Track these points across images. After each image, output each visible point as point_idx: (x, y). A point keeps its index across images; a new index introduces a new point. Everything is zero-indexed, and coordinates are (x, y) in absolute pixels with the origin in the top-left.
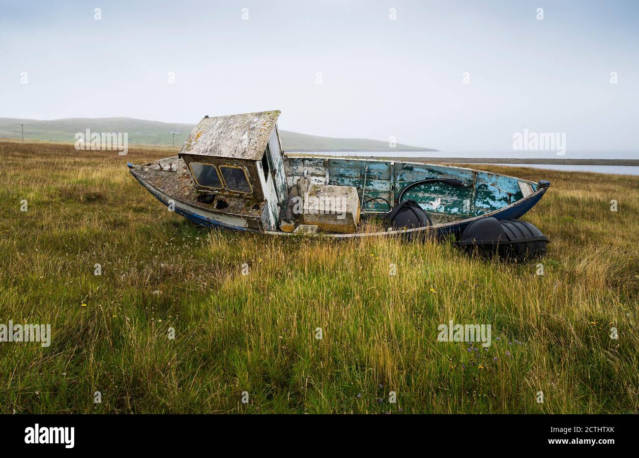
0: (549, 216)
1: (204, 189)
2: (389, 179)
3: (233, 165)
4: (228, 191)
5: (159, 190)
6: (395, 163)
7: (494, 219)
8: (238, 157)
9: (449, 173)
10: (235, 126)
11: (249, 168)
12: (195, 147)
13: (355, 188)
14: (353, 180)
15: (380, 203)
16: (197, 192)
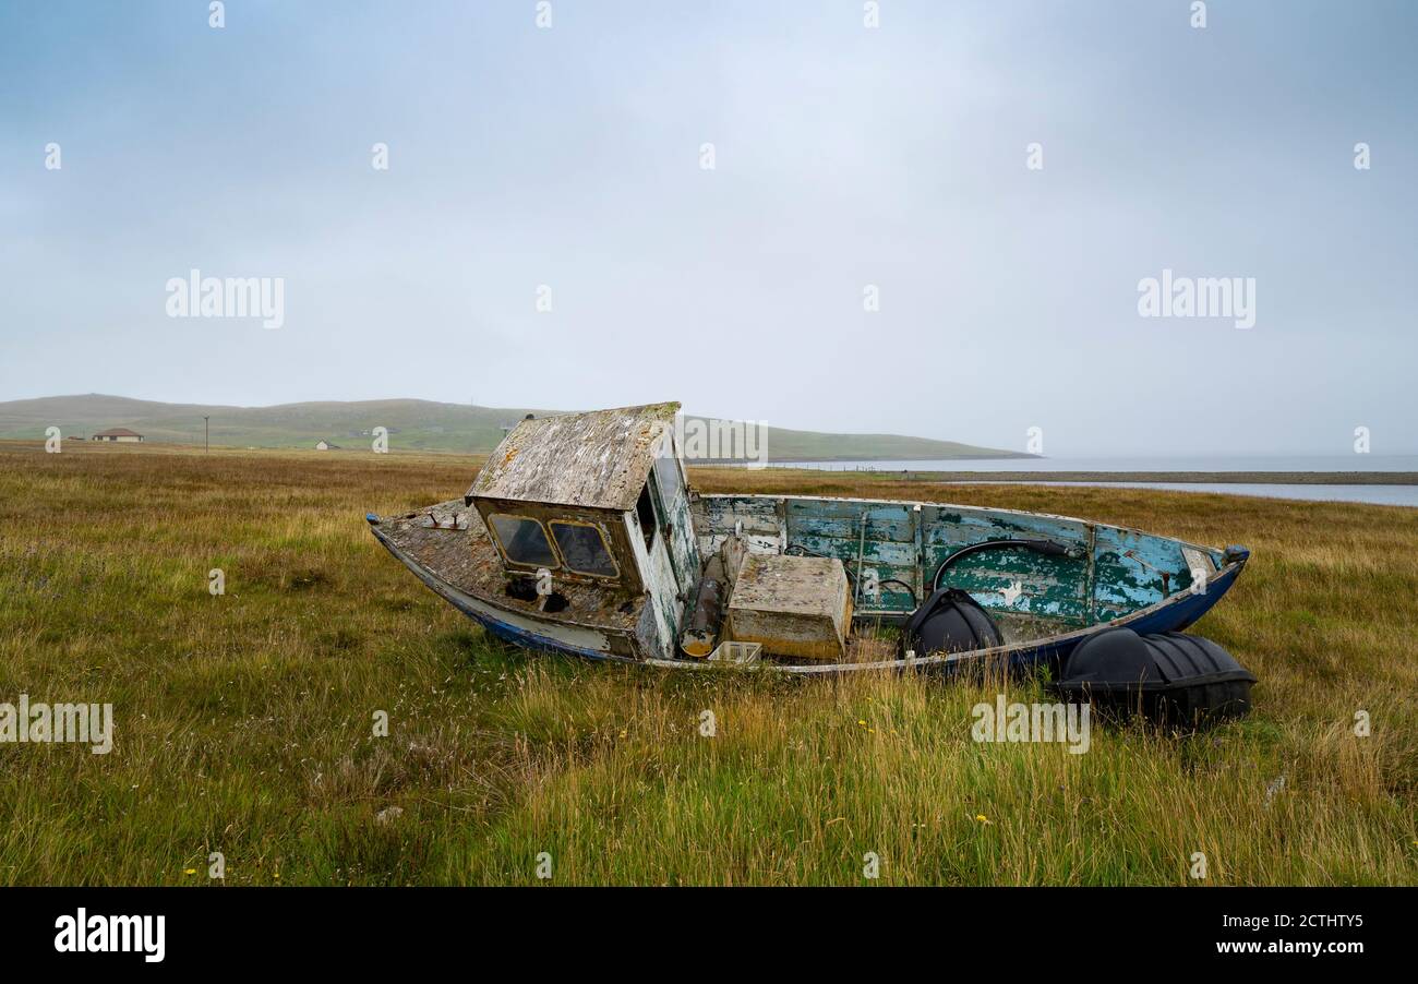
0: (1262, 609)
1: (521, 568)
2: (912, 541)
3: (577, 520)
4: (570, 572)
5: (427, 571)
6: (922, 507)
7: (1131, 632)
8: (585, 504)
9: (1037, 527)
10: (585, 438)
11: (609, 526)
12: (501, 482)
13: (839, 562)
14: (838, 543)
15: (895, 591)
16: (507, 576)
